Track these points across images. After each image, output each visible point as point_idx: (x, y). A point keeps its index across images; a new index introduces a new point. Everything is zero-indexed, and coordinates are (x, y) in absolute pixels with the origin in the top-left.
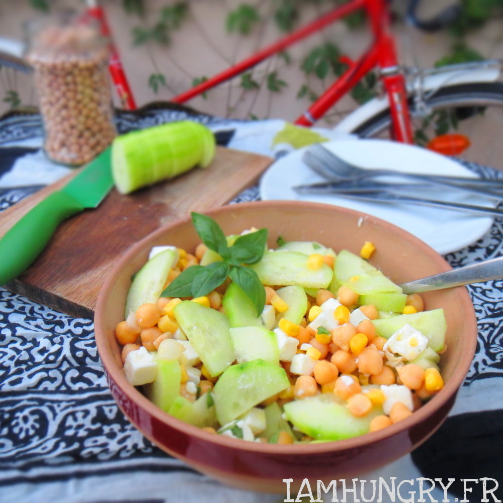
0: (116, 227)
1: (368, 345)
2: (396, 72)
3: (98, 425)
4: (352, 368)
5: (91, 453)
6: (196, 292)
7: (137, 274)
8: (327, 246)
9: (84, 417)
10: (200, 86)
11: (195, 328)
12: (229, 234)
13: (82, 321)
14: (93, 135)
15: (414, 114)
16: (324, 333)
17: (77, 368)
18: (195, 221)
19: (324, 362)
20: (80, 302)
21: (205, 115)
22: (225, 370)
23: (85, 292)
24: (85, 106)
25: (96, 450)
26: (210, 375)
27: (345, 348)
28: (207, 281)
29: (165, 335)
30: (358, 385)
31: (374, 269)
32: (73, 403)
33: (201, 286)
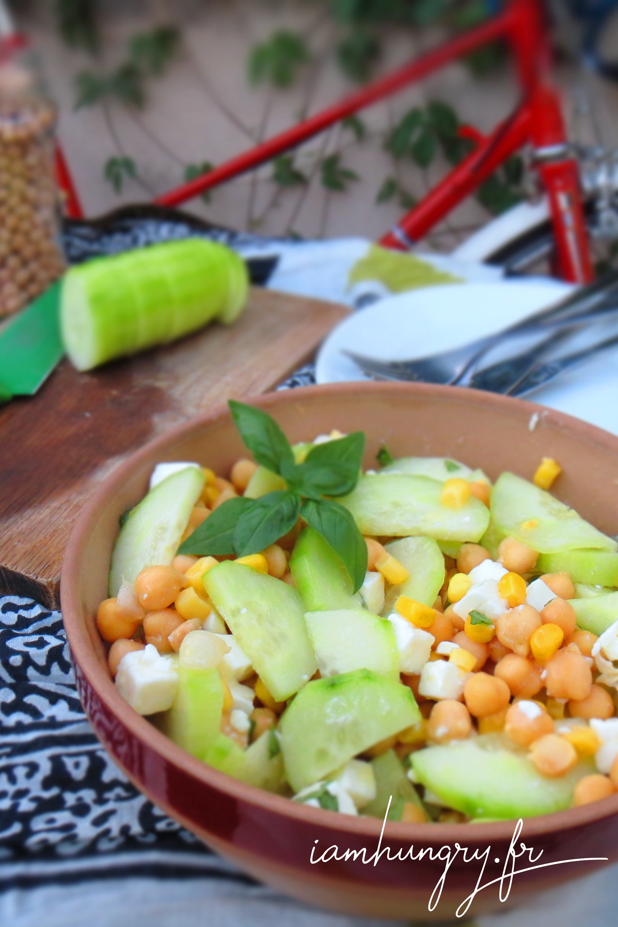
0: (71, 431)
1: (564, 644)
2: (561, 156)
3: (54, 791)
4: (535, 688)
5: (44, 842)
6: (243, 546)
7: (131, 513)
8: (473, 466)
9: (29, 775)
10: (201, 180)
11: (244, 610)
12: (296, 442)
13: (15, 600)
14: (25, 263)
15: (596, 233)
16: (483, 622)
17: (12, 687)
18: (236, 417)
19: (482, 675)
20: (13, 565)
21: (222, 229)
22: (301, 689)
23: (21, 548)
24: (11, 211)
25: (54, 837)
26: (272, 699)
27: (522, 650)
28: (261, 525)
29: (190, 623)
30: (548, 718)
31: (564, 507)
32: (8, 750)
33: (252, 536)
